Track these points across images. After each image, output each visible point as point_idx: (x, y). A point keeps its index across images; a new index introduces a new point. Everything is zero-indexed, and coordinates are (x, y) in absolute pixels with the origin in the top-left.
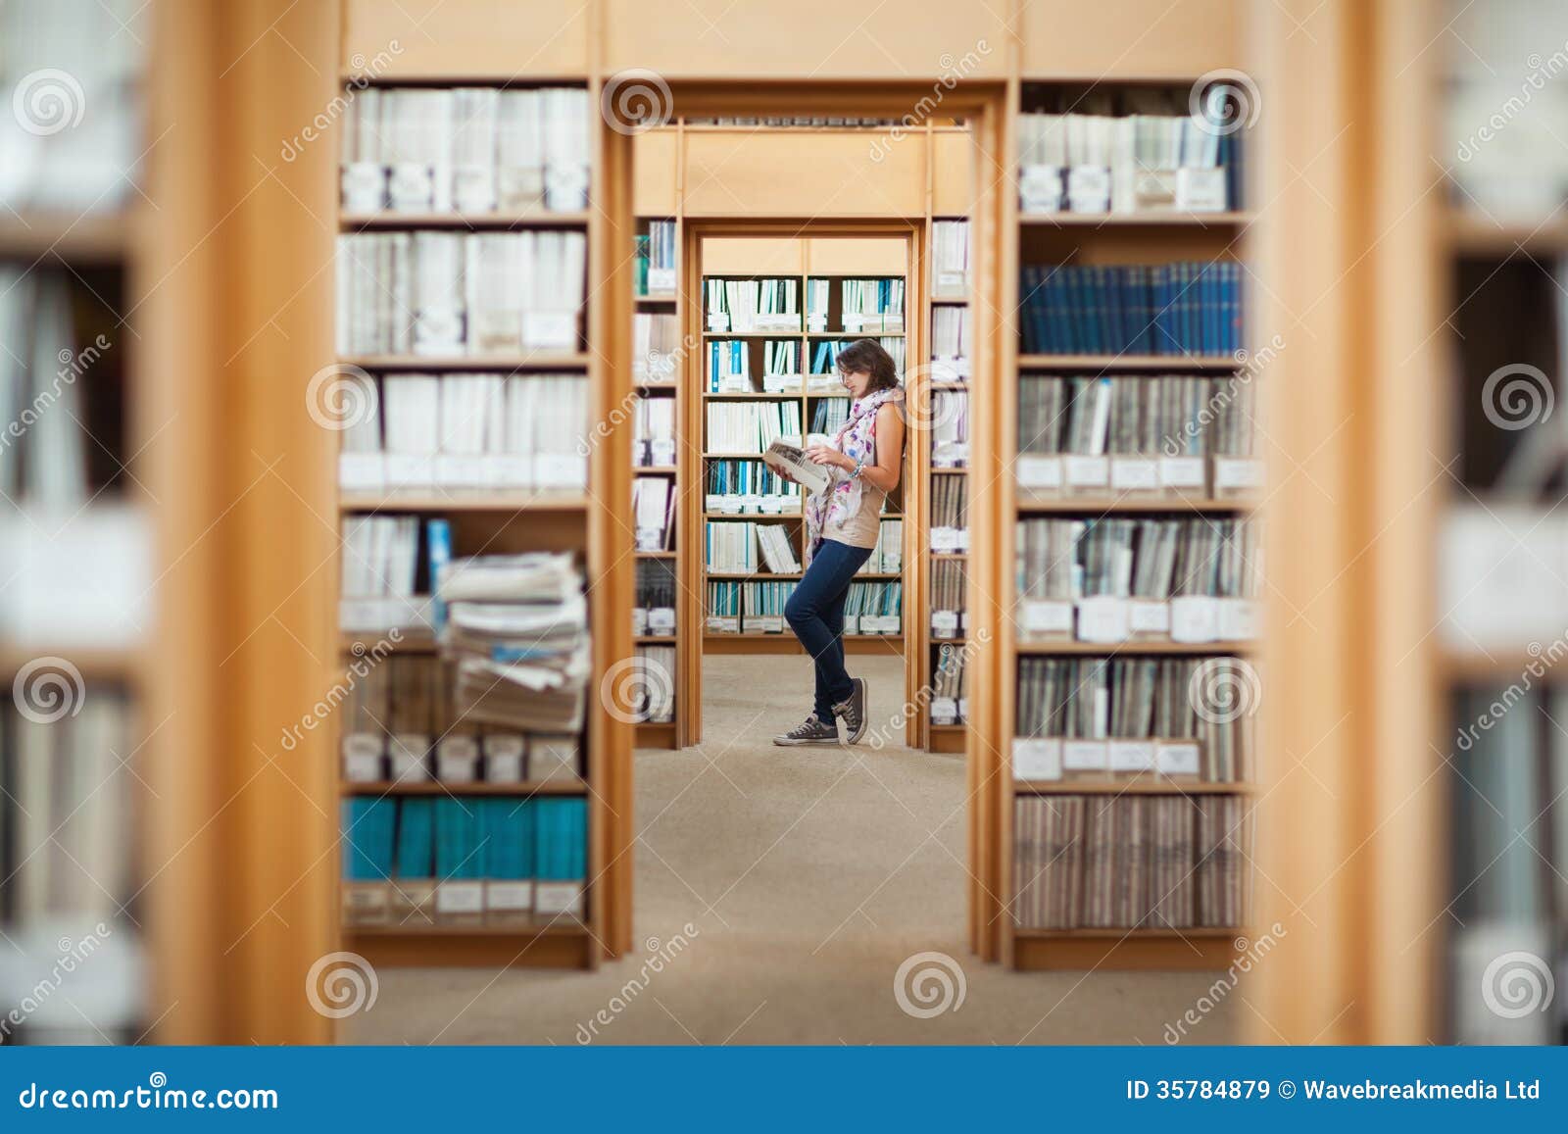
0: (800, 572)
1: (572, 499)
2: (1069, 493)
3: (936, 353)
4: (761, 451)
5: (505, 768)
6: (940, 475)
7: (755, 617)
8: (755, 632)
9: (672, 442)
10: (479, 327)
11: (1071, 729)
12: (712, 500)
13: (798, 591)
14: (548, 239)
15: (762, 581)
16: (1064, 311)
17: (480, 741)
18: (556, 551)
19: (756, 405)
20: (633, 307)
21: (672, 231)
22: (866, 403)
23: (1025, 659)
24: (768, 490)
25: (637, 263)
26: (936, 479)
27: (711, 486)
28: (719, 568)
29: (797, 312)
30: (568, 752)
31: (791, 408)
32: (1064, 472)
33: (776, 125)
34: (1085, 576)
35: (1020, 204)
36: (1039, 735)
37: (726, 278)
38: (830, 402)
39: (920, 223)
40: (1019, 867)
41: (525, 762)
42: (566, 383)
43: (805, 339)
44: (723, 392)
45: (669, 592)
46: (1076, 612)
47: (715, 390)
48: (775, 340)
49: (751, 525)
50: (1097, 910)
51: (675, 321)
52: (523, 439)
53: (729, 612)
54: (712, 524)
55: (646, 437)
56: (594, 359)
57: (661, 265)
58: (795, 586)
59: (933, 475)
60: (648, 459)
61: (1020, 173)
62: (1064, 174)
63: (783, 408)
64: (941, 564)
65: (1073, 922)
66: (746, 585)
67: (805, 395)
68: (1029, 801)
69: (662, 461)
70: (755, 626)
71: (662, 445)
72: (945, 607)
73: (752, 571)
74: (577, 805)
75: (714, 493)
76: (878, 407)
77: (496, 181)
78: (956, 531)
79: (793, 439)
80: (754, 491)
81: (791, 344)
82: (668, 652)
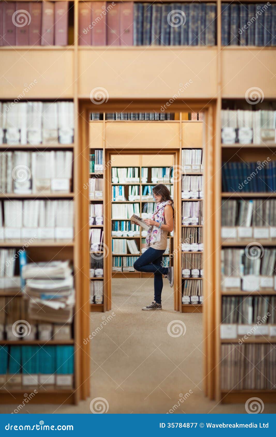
0: (140, 254)
1: (68, 243)
2: (239, 240)
3: (183, 190)
4: (128, 218)
5: (45, 335)
6: (184, 227)
7: (126, 267)
8: (127, 272)
9: (102, 218)
10: (36, 184)
11: (240, 321)
12: (114, 233)
13: (139, 259)
14: (60, 154)
15: (128, 256)
16: (236, 177)
17: (37, 326)
18: (63, 260)
19: (126, 205)
20: (89, 176)
21: (102, 152)
22: (161, 205)
23: (224, 297)
24: (130, 229)
25: (91, 163)
26: (183, 228)
27: (114, 229)
28: (116, 253)
29: (138, 177)
30: (67, 330)
31: (137, 206)
32: (237, 232)
33: (134, 120)
34: (245, 268)
35: (222, 141)
36: (229, 323)
37: (117, 167)
38: (148, 204)
39: (178, 150)
40: (223, 369)
41: (52, 333)
42: (66, 203)
43: (141, 185)
44: (117, 201)
45: (101, 264)
46: (242, 281)
47: (114, 200)
48: (132, 185)
49: (125, 240)
50: (249, 383)
51: (103, 181)
52: (51, 222)
53: (119, 266)
54: (114, 240)
55: (94, 216)
56: (76, 195)
57: (98, 163)
58: (138, 258)
59: (182, 227)
60: (94, 223)
61: (222, 130)
62: (237, 131)
63: (134, 205)
64: (185, 255)
65: (241, 387)
66: (124, 258)
67: (141, 201)
68: (226, 346)
69: (99, 224)
70: (126, 270)
71: (99, 219)
72: (186, 268)
73: (125, 253)
74: (70, 348)
75: (114, 230)
76: (164, 206)
77: (42, 133)
78: (190, 244)
79: (138, 214)
80: (126, 230)
81: (137, 187)
82: (101, 282)
